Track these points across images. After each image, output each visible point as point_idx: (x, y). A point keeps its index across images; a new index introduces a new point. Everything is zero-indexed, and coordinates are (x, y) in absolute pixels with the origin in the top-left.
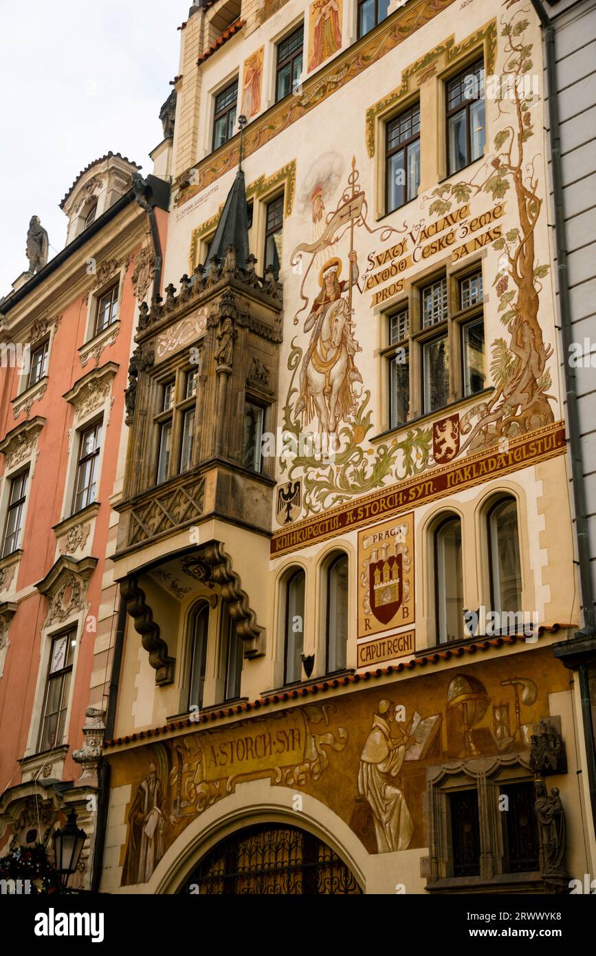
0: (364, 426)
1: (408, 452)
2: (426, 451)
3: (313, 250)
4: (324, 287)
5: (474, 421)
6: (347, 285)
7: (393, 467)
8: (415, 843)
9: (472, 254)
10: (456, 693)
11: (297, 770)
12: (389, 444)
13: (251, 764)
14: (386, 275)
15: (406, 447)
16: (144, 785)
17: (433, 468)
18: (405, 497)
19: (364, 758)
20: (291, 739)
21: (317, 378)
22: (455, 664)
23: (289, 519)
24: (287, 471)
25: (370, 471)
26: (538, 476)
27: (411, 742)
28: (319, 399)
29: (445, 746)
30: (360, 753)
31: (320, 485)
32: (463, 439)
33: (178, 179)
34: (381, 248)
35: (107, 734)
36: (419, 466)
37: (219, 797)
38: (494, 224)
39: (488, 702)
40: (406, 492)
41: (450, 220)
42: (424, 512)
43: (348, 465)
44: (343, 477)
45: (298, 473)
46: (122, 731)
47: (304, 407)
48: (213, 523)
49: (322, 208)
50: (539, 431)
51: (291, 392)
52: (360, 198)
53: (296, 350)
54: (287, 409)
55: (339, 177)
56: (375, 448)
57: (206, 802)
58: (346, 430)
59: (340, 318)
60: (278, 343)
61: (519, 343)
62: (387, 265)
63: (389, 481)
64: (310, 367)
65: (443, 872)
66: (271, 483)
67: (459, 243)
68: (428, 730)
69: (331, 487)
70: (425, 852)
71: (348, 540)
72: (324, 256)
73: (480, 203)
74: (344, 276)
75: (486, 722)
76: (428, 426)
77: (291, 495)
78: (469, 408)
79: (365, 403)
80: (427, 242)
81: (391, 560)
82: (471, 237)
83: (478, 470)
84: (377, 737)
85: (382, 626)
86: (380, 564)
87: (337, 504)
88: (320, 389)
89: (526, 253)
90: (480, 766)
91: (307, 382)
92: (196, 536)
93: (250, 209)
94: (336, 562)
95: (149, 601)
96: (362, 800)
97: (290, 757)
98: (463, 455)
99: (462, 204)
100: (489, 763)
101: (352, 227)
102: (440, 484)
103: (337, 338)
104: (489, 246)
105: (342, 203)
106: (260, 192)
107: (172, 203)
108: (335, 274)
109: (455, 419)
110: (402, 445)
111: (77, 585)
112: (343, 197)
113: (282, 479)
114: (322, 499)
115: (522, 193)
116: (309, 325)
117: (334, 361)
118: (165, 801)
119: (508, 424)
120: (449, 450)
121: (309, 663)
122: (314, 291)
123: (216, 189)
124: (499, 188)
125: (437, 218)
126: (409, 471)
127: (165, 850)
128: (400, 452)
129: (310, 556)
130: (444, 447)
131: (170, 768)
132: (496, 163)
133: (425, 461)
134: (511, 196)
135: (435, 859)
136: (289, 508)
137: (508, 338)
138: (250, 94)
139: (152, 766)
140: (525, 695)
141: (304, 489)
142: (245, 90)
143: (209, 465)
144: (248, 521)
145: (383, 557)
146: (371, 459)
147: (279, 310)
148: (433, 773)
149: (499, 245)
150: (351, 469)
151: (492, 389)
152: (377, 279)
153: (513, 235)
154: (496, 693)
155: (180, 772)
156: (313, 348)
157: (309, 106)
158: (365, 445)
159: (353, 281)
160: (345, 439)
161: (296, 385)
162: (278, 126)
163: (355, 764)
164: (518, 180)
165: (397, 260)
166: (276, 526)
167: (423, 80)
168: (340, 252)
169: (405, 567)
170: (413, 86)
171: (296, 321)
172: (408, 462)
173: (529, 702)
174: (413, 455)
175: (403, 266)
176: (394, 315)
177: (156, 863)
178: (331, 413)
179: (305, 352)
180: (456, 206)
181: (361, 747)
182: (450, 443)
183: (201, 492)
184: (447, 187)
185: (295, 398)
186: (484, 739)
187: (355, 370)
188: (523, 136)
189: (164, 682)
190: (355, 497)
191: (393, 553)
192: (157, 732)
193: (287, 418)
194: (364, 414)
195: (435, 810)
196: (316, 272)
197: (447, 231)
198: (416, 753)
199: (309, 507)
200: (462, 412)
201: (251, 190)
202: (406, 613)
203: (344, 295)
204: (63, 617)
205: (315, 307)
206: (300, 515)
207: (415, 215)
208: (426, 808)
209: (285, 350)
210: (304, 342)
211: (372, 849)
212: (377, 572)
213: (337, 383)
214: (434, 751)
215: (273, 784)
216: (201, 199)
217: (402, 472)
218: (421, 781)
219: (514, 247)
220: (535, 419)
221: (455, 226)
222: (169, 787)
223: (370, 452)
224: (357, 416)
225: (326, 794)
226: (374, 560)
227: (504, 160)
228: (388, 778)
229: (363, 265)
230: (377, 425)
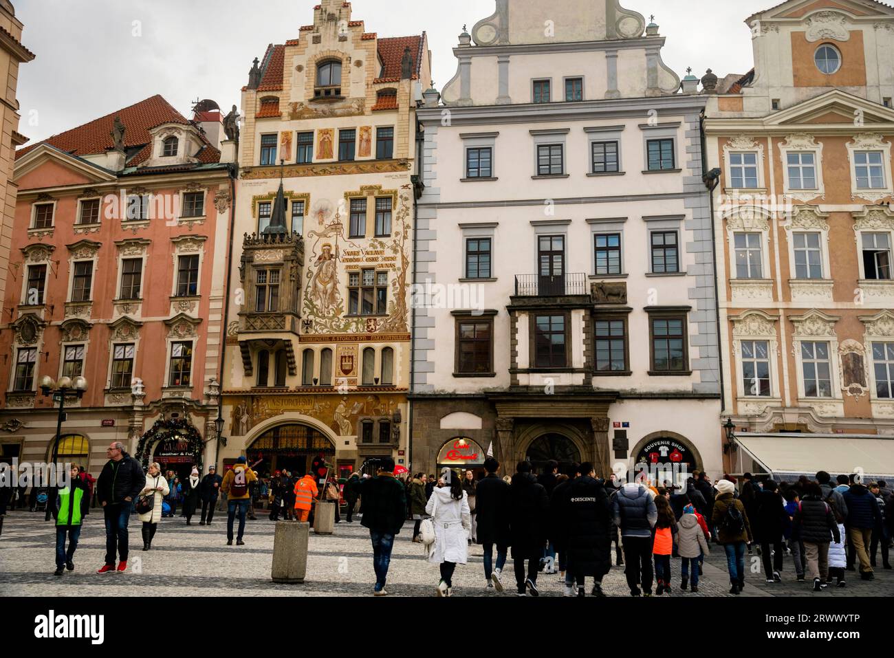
0: (340, 310)
1: (357, 324)
2: (364, 327)
3: (319, 235)
4: (324, 253)
5: (382, 323)
6: (334, 257)
7: (351, 328)
8: (353, 434)
9: (384, 268)
10: (370, 399)
11: (310, 411)
12: (350, 319)
13: (291, 407)
14: (351, 260)
15: (357, 323)
16: (239, 406)
17: (366, 332)
18: (355, 338)
19: (337, 411)
20: (309, 402)
21: (320, 286)
22: (373, 392)
23: (307, 332)
24: (306, 315)
25: (342, 327)
26: (401, 345)
27: (354, 409)
28: (321, 294)
29: (365, 412)
30: (335, 409)
31: (321, 325)
32: (377, 327)
33: (243, 168)
34: (350, 250)
35: (220, 388)
36: (361, 330)
37: (276, 414)
38: (393, 262)
39: (380, 402)
40: (356, 337)
41: (377, 253)
42: (362, 345)
43: (333, 321)
44: (331, 325)
45: (311, 317)
46: (226, 387)
47: (314, 295)
48: (291, 334)
49: (323, 220)
50: (402, 333)
51: (308, 287)
52: (340, 226)
53: (310, 271)
54: (306, 292)
55: (332, 212)
56: (345, 319)
57: (271, 416)
58: (333, 310)
59: (331, 267)
60: (302, 266)
61: (398, 304)
62: (352, 257)
63: (349, 332)
64: (317, 280)
65: (361, 441)
66: (300, 318)
67: (380, 262)
68: (360, 407)
69: (326, 327)
70: (357, 437)
71: (333, 346)
72: (323, 241)
73: (389, 253)
74: (333, 252)
75: (379, 407)
76: (365, 319)
77: (308, 324)
78: (380, 318)
79: (341, 303)
80: (367, 256)
81: (349, 357)
82: (384, 263)
83: (381, 338)
84: (342, 406)
85: (344, 375)
86: (345, 357)
87: (328, 333)
88: (322, 290)
89: (403, 276)
90: (375, 418)
91: (315, 286)
92: (284, 337)
93: (286, 201)
94: (326, 352)
95: (249, 349)
96: (335, 422)
97: (307, 407)
98: (377, 332)
99: (382, 249)
100: (379, 418)
101: (337, 235)
102: (368, 338)
103: (329, 275)
104: (391, 268)
105: (332, 223)
106: (291, 198)
107: (239, 177)
108: (329, 250)
109: (375, 320)
110: (355, 322)
111: (189, 326)
112: (333, 221)
113: (304, 317)
114: (322, 329)
115: (403, 257)
116: (316, 264)
117: (328, 283)
118: (250, 412)
119: (393, 328)
120: (372, 329)
121: (316, 381)
122: (319, 253)
123: (266, 183)
124: (395, 251)
125: (371, 249)
126: (357, 331)
127: (252, 427)
128: (354, 324)
129: (317, 347)
130: (371, 327)
131: (253, 403)
132: (395, 241)
133: (363, 329)
134: (399, 255)
135: (359, 438)
136: (307, 328)
137: (395, 302)
138: (284, 148)
139: (244, 401)
140: (391, 402)
141: (314, 324)
142: (282, 146)
143: (289, 314)
144: (296, 332)
145: (346, 354)
146: (343, 323)
147: (303, 253)
148: (361, 418)
149: (394, 270)
150: (334, 323)
151: (388, 315)
152: (348, 260)
153: (399, 269)
154: (383, 401)
155: (258, 405)
156: (318, 275)
157: (316, 174)
158: (341, 316)
159: (337, 256)
160: (332, 312)
161: (310, 284)
162: (301, 173)
163: (334, 412)
164: (402, 252)
165: (356, 257)
166: (301, 333)
167: (369, 194)
168: (332, 242)
169: (354, 360)
170: (365, 194)
171: (310, 260)
172: (357, 328)
173: (392, 404)
174: (359, 326)
175: (358, 260)
176: (352, 275)
177: (248, 431)
178: (326, 301)
179: (315, 274)
180: (379, 249)
181: (336, 408)
182: (373, 327)
183: (284, 321)
184: (377, 240)
185: (310, 290)
186: (378, 412)
187: (337, 289)
188: (405, 238)
189: (248, 374)
190: (336, 333)
191: (350, 355)
192: (247, 392)
193: (306, 295)
194: (341, 306)
195: (360, 426)
196: (320, 245)
197: (376, 256)
198: (355, 412)
199: (316, 331)
200: (378, 319)
201: (287, 194)
202: (354, 373)
203: (333, 260)
204: (180, 336)
205: (320, 259)
206: (312, 332)
207: (363, 244)
208: (358, 426)
209: (305, 270)
210: (315, 270)
211: (338, 434)
212: (344, 359)
213: (329, 291)
214: (361, 412)
215: (300, 413)
216: (258, 183)
217: (355, 330)
218: (356, 420)
219: (399, 273)
220: (401, 329)
221: (379, 256)
222: (252, 409)
223: (342, 320)
224: (338, 306)
225: (323, 420)
226: (343, 355)
227: (397, 242)
228: (345, 417)
229: (341, 253)
230: (345, 312)
